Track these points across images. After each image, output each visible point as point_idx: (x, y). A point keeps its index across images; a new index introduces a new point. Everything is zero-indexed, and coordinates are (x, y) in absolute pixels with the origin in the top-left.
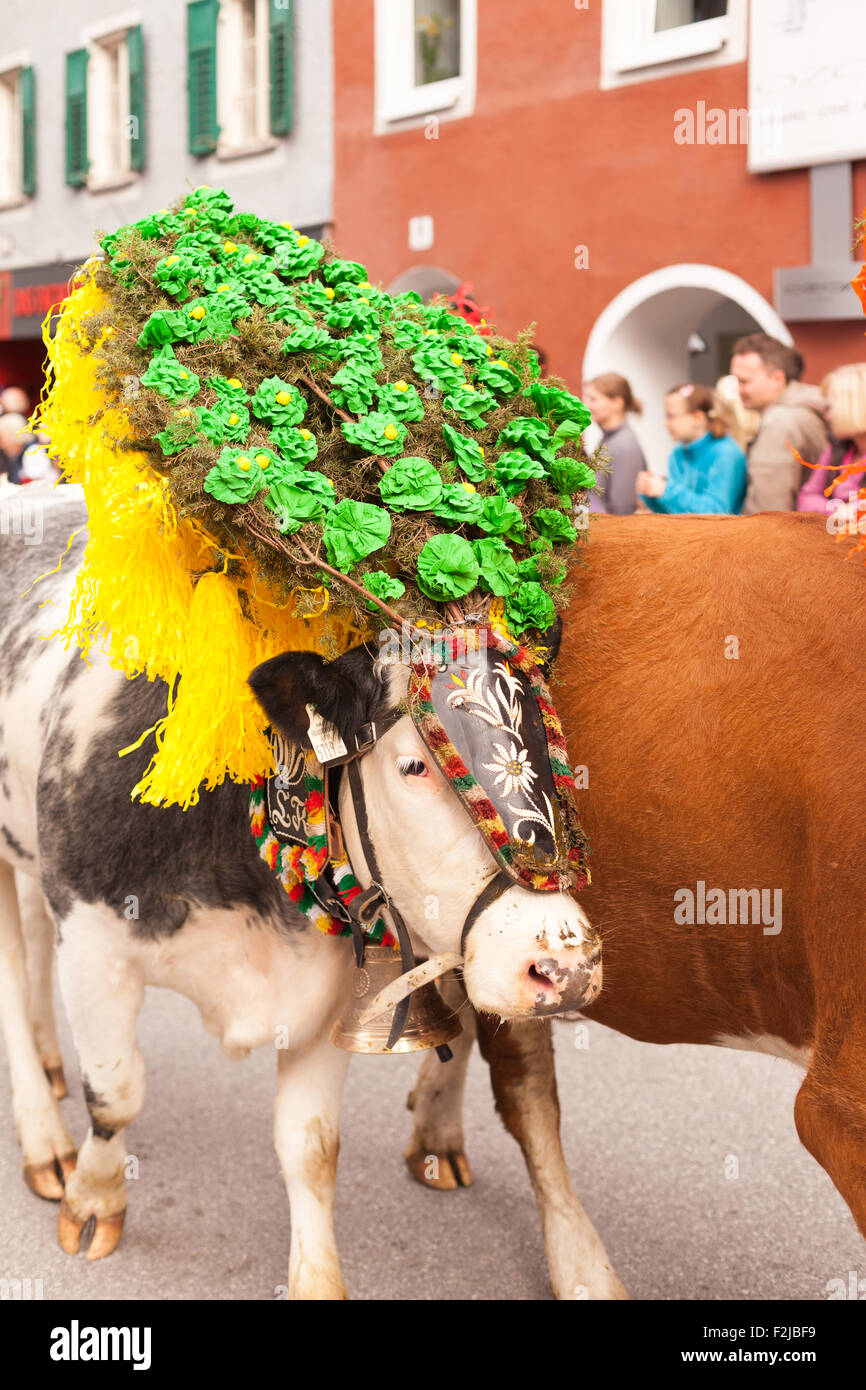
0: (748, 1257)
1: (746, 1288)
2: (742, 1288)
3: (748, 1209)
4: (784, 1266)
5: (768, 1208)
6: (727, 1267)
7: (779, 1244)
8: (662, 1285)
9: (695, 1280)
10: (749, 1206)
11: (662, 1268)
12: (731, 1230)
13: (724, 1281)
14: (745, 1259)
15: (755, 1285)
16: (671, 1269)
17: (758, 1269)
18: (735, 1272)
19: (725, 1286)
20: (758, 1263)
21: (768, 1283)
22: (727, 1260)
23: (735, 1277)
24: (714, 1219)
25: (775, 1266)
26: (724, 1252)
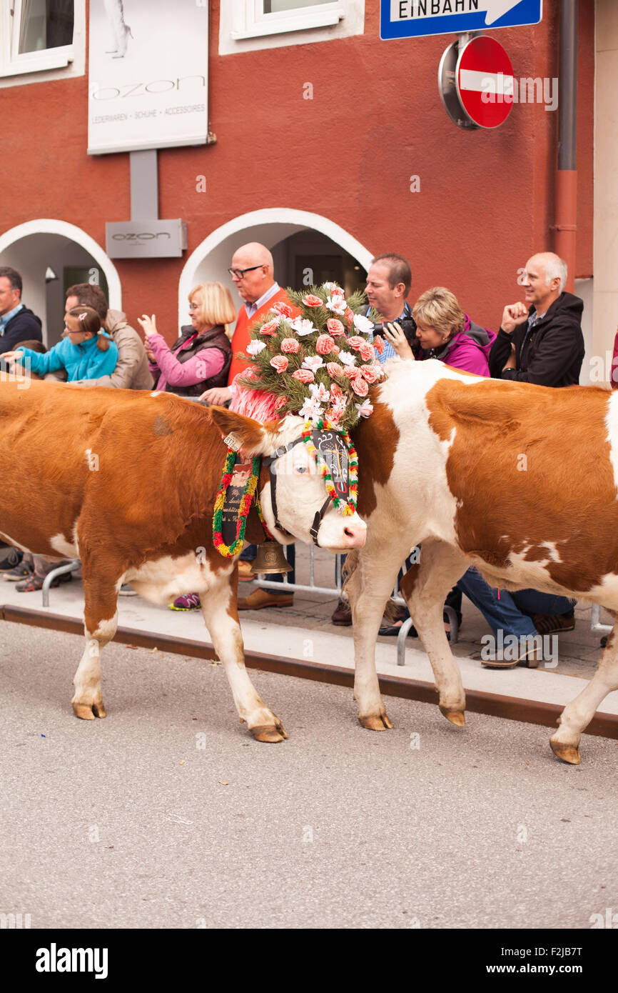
0: (123, 874)
1: (124, 892)
2: (122, 893)
3: (120, 844)
4: (146, 876)
5: (132, 842)
6: (110, 882)
7: (142, 863)
8: (70, 898)
9: (91, 892)
10: (121, 842)
11: (69, 888)
12: (111, 858)
13: (109, 890)
14: (121, 875)
15: (129, 890)
16: (75, 888)
17: (130, 880)
18: (116, 884)
19: (111, 893)
20: (130, 877)
21: (137, 888)
22: (110, 877)
23: (116, 886)
24: (99, 853)
25: (141, 877)
26: (108, 873)
